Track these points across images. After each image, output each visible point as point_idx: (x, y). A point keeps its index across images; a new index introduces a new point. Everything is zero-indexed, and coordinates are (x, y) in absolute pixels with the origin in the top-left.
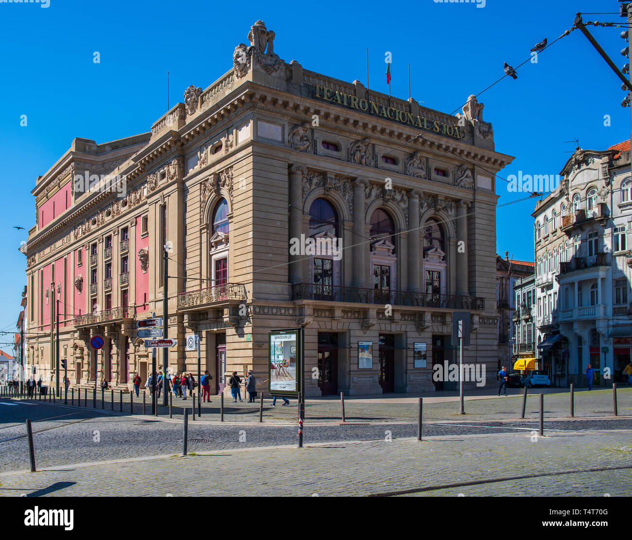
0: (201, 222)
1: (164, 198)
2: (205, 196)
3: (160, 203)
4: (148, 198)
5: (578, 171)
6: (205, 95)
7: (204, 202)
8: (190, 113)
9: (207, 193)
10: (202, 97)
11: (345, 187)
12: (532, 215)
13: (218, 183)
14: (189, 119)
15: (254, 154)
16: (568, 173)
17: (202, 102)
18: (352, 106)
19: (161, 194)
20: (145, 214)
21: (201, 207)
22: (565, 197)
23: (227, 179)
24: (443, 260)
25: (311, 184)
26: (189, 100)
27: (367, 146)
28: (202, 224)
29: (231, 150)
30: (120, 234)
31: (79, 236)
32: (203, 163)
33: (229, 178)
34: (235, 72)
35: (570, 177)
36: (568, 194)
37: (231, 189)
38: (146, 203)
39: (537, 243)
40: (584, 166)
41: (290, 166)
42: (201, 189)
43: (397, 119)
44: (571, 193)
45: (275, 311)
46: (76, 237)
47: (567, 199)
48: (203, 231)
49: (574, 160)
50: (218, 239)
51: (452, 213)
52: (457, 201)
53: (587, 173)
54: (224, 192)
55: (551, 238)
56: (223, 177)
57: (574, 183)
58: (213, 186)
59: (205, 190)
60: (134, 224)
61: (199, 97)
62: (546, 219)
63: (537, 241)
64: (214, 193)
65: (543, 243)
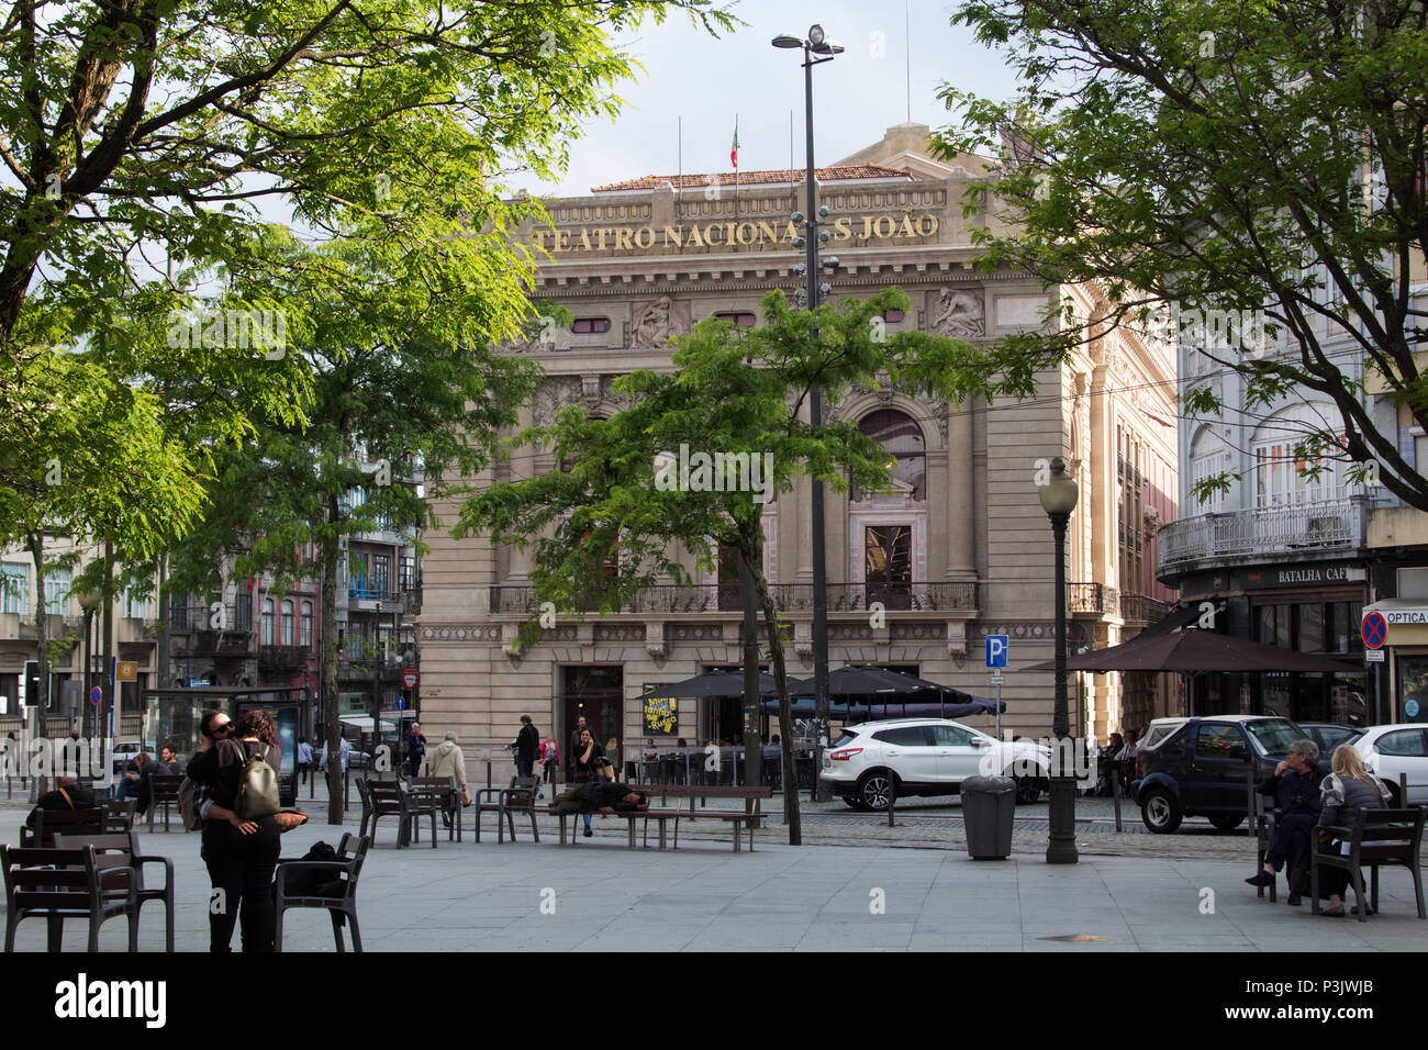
18: (619, 246)
43: (731, 242)
45: (477, 633)
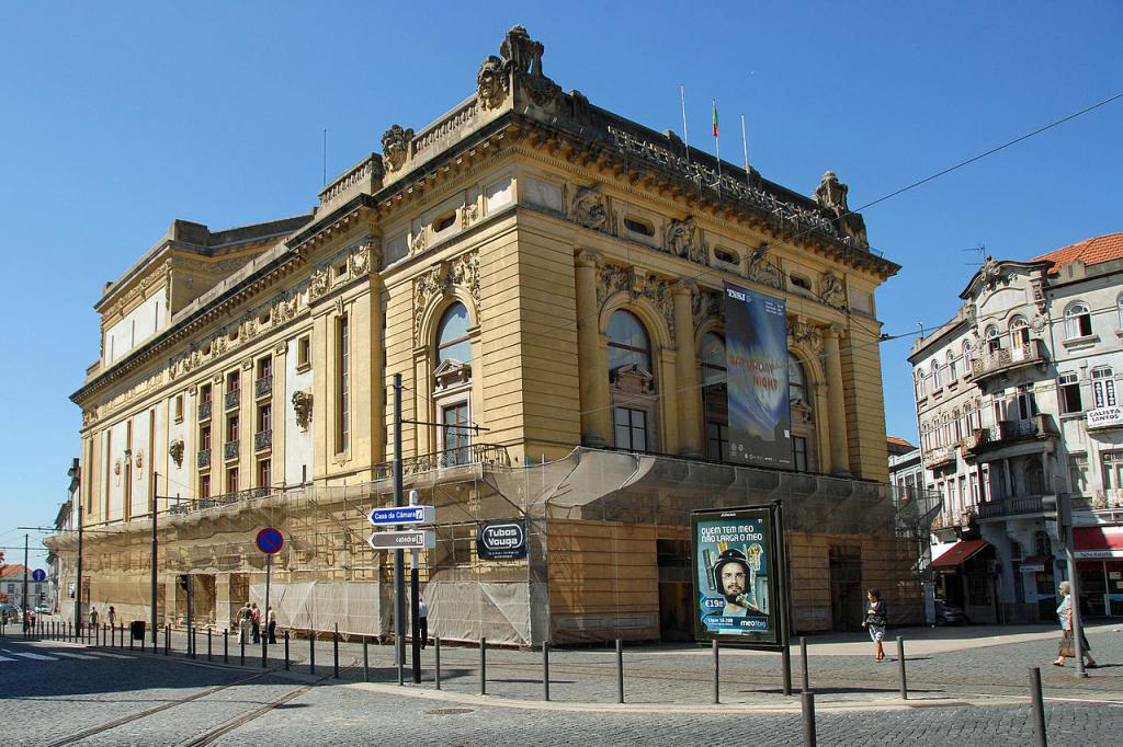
0: (415, 343)
1: (343, 306)
2: (422, 300)
3: (335, 313)
4: (312, 305)
5: (991, 292)
6: (421, 139)
7: (420, 309)
8: (391, 168)
9: (427, 296)
10: (414, 143)
11: (660, 294)
12: (909, 360)
13: (448, 279)
14: (390, 179)
15: (519, 227)
16: (974, 295)
17: (415, 151)
19: (338, 298)
20: (304, 335)
21: (414, 318)
22: (972, 331)
23: (467, 271)
24: (809, 419)
25: (608, 285)
26: (390, 147)
27: (692, 231)
28: (417, 347)
29: (472, 224)
30: (255, 369)
31: (177, 374)
32: (419, 247)
33: (469, 267)
34: (479, 101)
35: (979, 302)
36: (976, 326)
37: (475, 286)
38: (308, 315)
39: (920, 403)
40: (1001, 286)
41: (577, 253)
42: (414, 289)
44: (982, 326)
46: (172, 376)
47: (976, 334)
48: (418, 359)
49: (984, 274)
50: (450, 371)
51: (817, 344)
52: (825, 327)
53: (1007, 294)
54: (462, 292)
55: (947, 393)
56: (457, 270)
57: (985, 311)
58: (437, 282)
59: (422, 291)
60: (284, 350)
61: (410, 143)
62: (934, 364)
63: (920, 400)
64: (441, 295)
65: (931, 401)
